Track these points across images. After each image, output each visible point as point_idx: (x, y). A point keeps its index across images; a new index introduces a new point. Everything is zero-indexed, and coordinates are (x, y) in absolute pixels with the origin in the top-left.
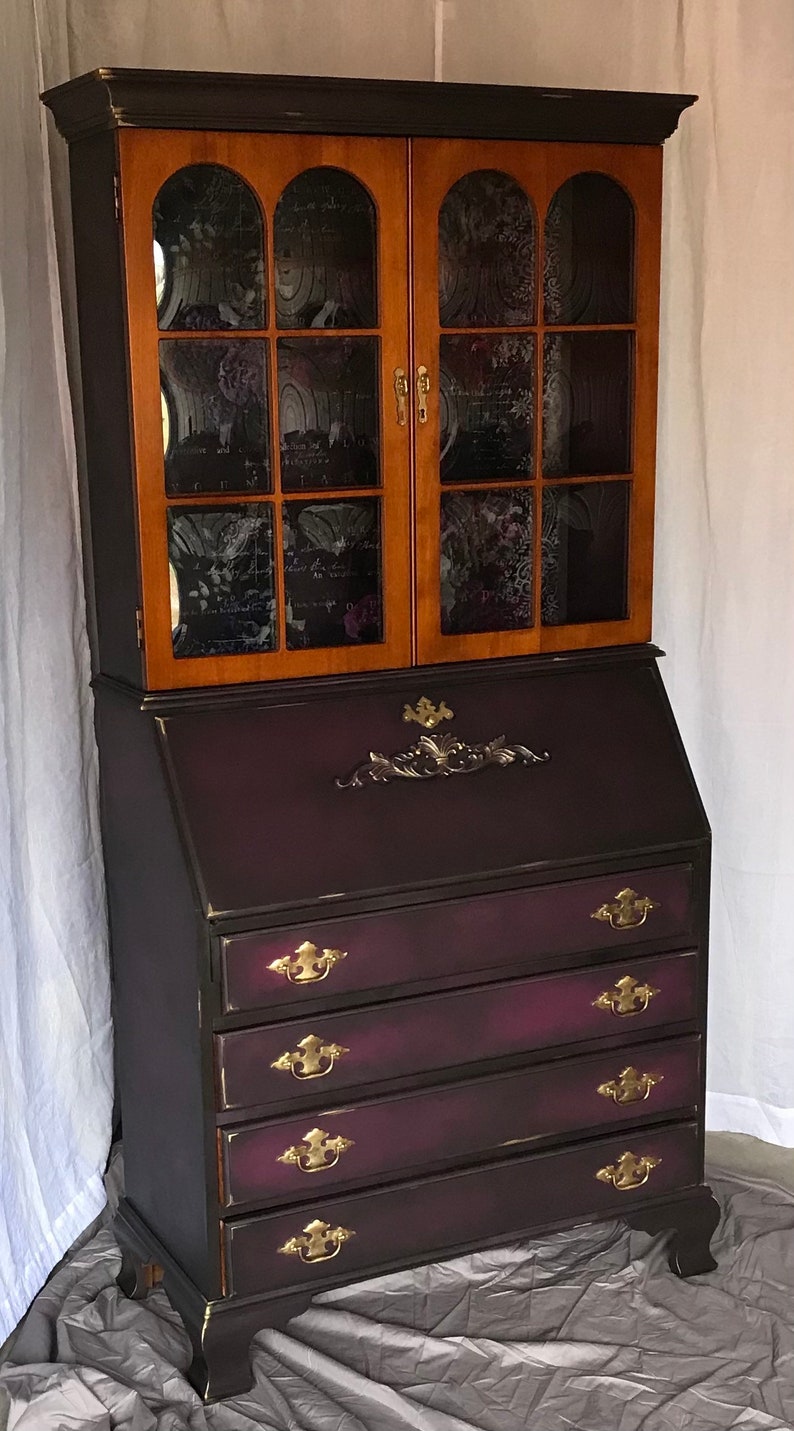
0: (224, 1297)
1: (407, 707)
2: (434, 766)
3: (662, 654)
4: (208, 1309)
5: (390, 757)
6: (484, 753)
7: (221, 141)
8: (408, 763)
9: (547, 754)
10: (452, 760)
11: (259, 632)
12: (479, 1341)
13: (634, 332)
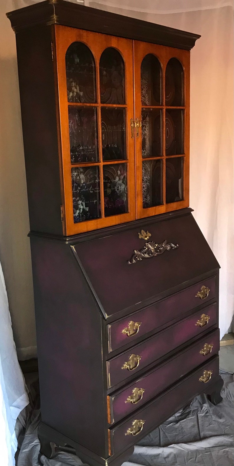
0: (110, 456)
1: (139, 234)
2: (152, 253)
3: (193, 210)
4: (106, 462)
5: (140, 251)
6: (163, 247)
7: (84, 33)
8: (145, 253)
9: (177, 245)
10: (156, 250)
11: (76, 212)
12: (180, 444)
13: (184, 109)
